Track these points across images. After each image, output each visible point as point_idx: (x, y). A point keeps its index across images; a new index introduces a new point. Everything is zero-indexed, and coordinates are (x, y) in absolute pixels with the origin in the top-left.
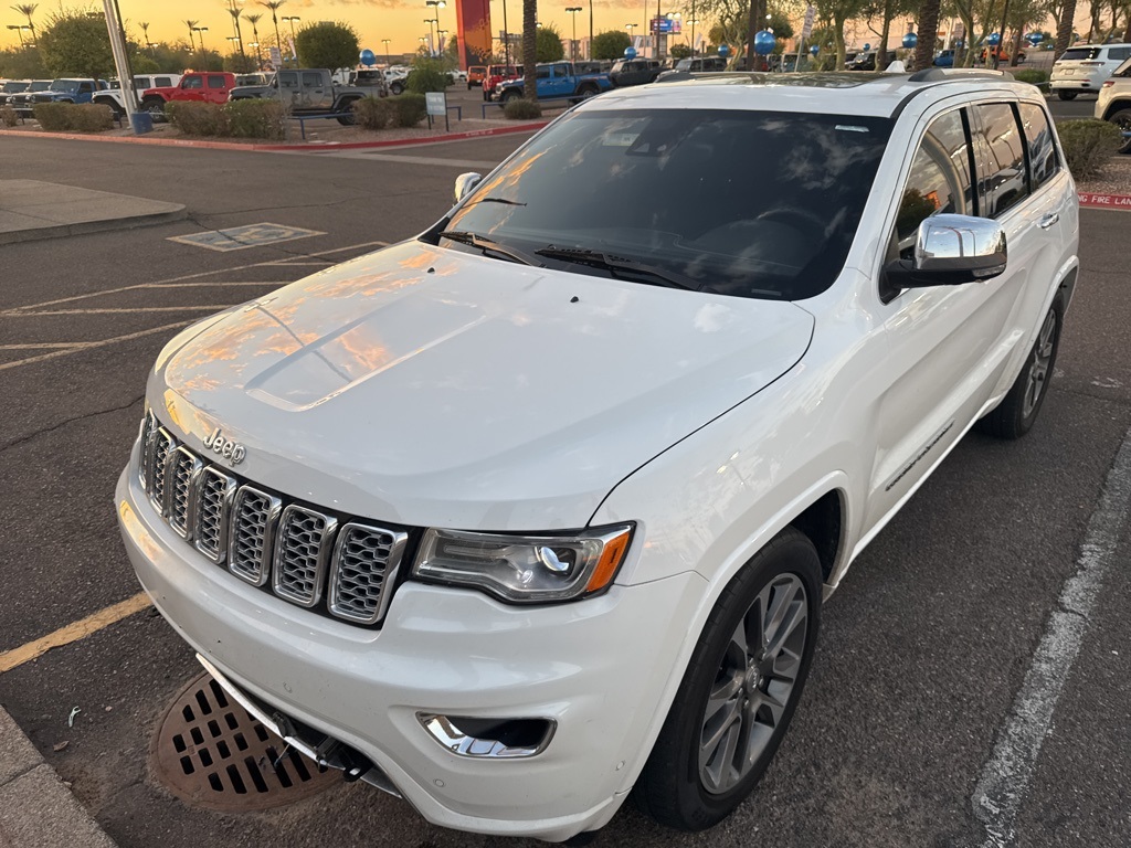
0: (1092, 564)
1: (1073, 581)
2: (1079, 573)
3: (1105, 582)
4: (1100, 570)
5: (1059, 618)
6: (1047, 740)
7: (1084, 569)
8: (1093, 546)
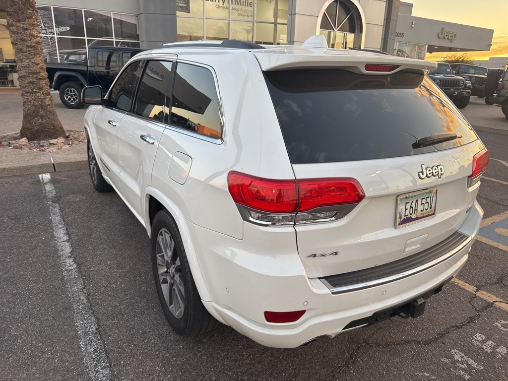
0: (67, 260)
1: (70, 251)
2: (70, 254)
3: (59, 257)
4: (63, 260)
5: (66, 238)
6: (50, 216)
7: (69, 257)
8: (72, 268)
